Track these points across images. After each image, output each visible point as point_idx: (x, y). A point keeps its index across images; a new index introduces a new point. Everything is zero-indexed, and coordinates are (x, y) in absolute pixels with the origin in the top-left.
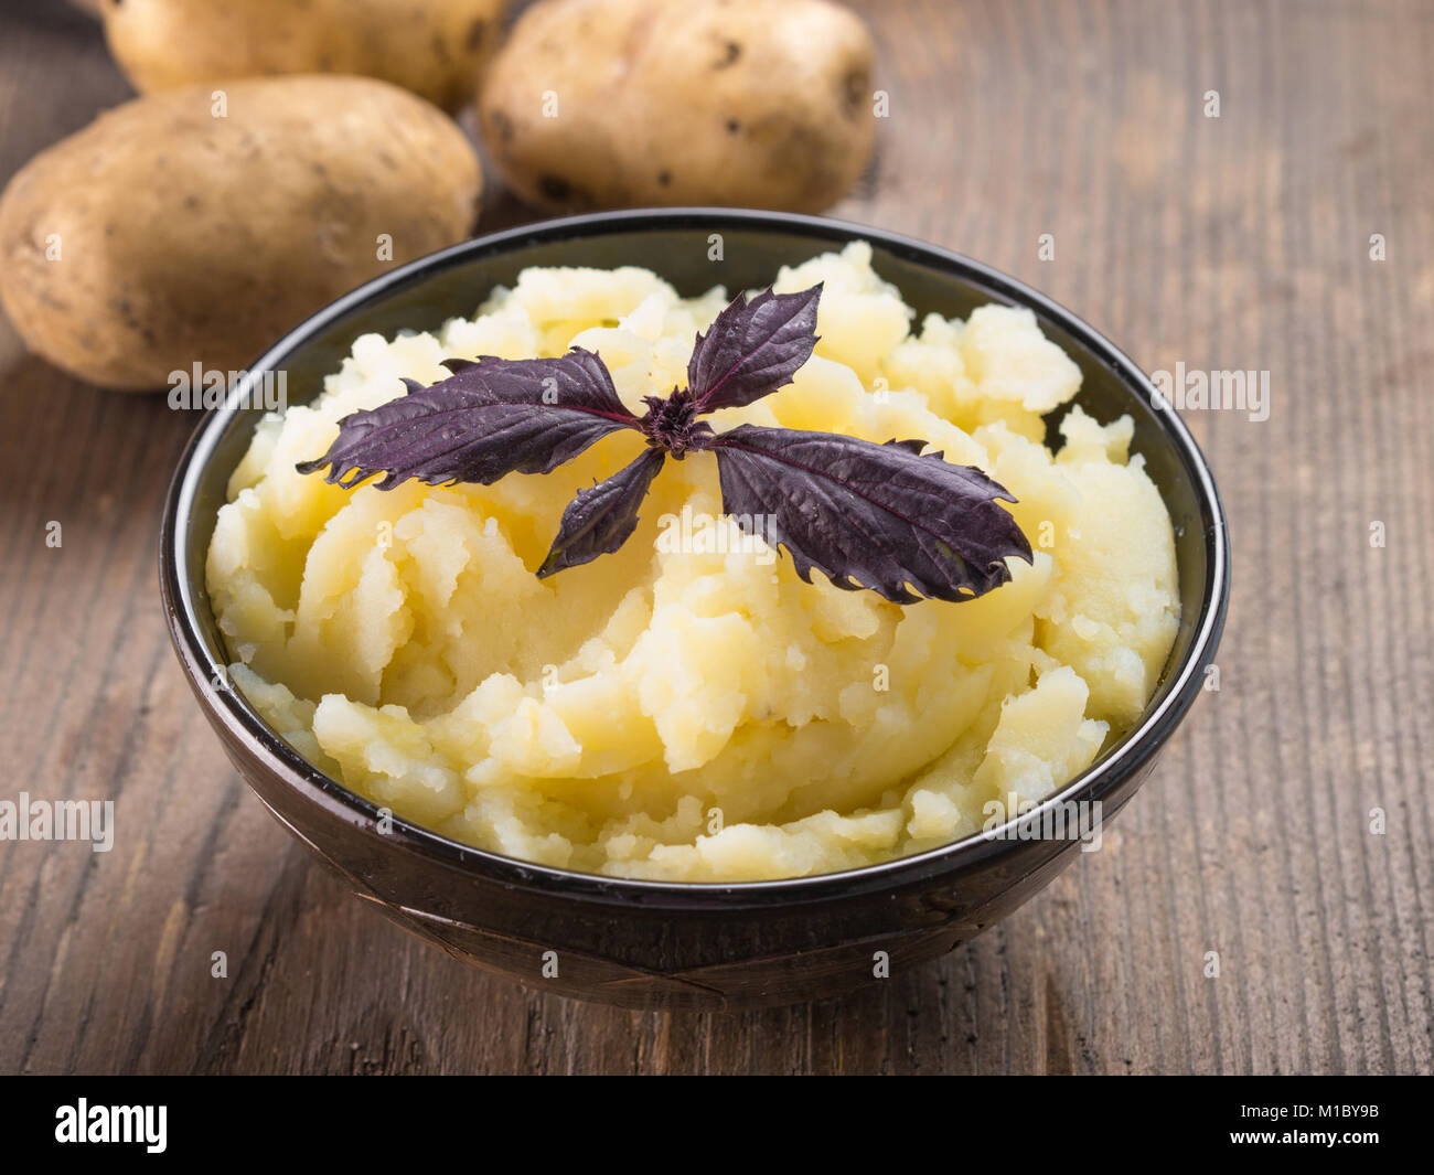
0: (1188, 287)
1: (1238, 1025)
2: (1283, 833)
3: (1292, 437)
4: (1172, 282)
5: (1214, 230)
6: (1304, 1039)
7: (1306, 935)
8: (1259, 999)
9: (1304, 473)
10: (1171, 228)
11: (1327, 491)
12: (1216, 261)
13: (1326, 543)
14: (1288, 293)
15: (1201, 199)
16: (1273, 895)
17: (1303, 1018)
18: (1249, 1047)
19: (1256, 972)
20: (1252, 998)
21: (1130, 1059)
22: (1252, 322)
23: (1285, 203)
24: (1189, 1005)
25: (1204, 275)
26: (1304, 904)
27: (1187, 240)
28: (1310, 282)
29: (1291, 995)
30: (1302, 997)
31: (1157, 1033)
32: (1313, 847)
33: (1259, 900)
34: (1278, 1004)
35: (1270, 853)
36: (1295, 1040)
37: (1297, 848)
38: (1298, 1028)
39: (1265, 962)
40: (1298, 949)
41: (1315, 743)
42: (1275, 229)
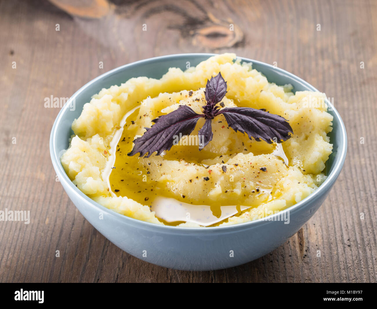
0: (317, 65)
1: (338, 216)
2: (346, 177)
3: (342, 96)
4: (313, 64)
5: (322, 52)
6: (353, 219)
7: (352, 198)
8: (342, 212)
9: (346, 103)
10: (312, 53)
11: (351, 107)
12: (323, 59)
13: (351, 118)
14: (340, 65)
15: (319, 45)
16: (344, 190)
17: (352, 215)
18: (341, 221)
19: (341, 206)
20: (341, 211)
21: (315, 224)
22: (332, 72)
23: (338, 46)
24: (327, 213)
25: (320, 62)
26: (351, 192)
27: (316, 54)
28: (344, 63)
29: (349, 210)
30: (352, 210)
31: (320, 218)
32: (352, 180)
33: (341, 191)
34: (347, 212)
35: (343, 182)
36: (351, 219)
37: (349, 181)
38: (351, 217)
39: (343, 204)
40: (350, 201)
41: (351, 159)
42: (336, 52)
